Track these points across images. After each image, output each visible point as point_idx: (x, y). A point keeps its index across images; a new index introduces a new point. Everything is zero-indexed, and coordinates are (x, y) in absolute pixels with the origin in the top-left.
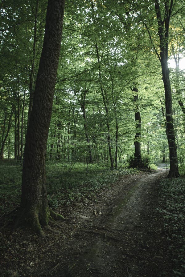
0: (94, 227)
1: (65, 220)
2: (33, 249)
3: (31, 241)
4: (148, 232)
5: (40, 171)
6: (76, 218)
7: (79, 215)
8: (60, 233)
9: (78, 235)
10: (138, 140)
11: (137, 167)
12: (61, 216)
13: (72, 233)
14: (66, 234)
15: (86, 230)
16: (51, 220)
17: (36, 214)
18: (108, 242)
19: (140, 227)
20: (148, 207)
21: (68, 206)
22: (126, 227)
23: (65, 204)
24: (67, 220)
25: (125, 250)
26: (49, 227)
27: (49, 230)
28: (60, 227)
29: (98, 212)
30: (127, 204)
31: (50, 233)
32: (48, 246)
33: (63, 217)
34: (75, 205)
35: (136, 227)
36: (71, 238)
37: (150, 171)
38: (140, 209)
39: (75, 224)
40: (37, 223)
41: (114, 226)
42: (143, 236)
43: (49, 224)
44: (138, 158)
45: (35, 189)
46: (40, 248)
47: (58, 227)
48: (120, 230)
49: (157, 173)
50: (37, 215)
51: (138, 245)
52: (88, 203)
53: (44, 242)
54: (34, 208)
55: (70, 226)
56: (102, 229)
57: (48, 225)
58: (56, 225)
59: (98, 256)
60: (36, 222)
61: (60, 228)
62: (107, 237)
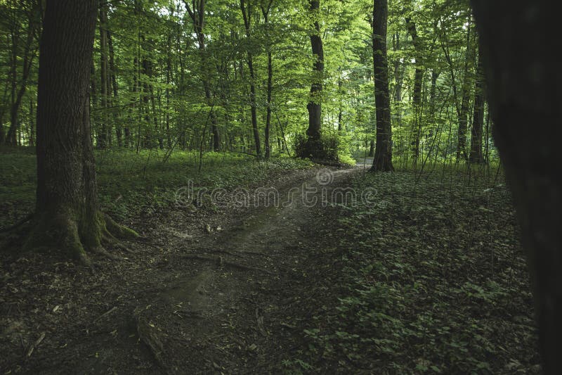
0: (201, 250)
1: (140, 239)
2: (63, 285)
3: (59, 272)
4: (310, 256)
5: (76, 129)
6: (165, 236)
7: (172, 231)
8: (127, 260)
9: (166, 263)
10: (315, 98)
11: (311, 155)
12: (133, 231)
13: (153, 260)
14: (140, 263)
15: (184, 254)
16: (107, 235)
17: (72, 222)
18: (226, 271)
19: (296, 248)
20: (319, 219)
21: (150, 217)
22: (268, 249)
23: (143, 213)
24: (146, 239)
25: (258, 283)
26: (103, 250)
27: (101, 254)
28: (127, 249)
29: (215, 228)
30: (278, 214)
31: (103, 259)
32: (96, 280)
33: (136, 234)
34: (166, 215)
35: (288, 248)
36: (150, 268)
37: (338, 165)
38: (303, 222)
39: (161, 245)
40: (74, 240)
41: (244, 247)
42: (299, 262)
43: (104, 244)
44: (314, 139)
45: (66, 169)
46: (78, 284)
47: (124, 250)
48: (254, 254)
49: (352, 168)
50: (73, 225)
51: (286, 275)
52: (196, 212)
53: (88, 274)
54: (67, 210)
55: (149, 249)
56: (219, 252)
57: (101, 246)
58: (120, 247)
59: (201, 293)
60: (72, 238)
61: (128, 252)
62: (225, 263)
